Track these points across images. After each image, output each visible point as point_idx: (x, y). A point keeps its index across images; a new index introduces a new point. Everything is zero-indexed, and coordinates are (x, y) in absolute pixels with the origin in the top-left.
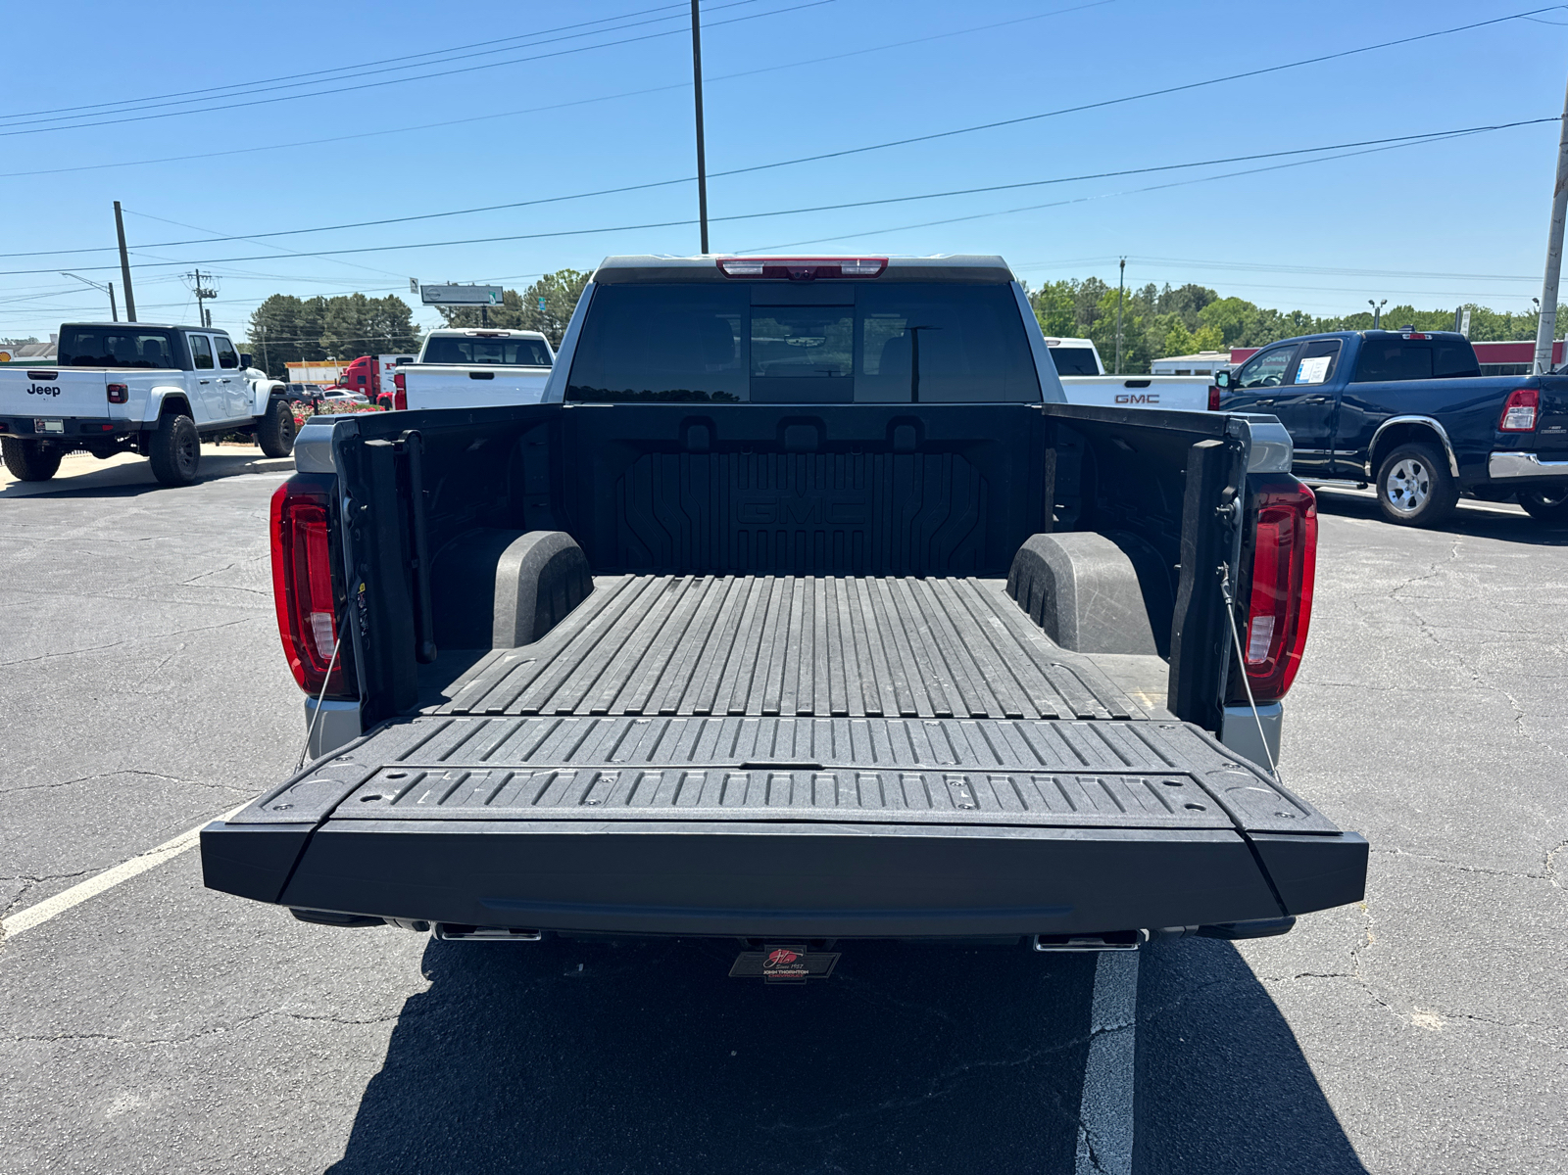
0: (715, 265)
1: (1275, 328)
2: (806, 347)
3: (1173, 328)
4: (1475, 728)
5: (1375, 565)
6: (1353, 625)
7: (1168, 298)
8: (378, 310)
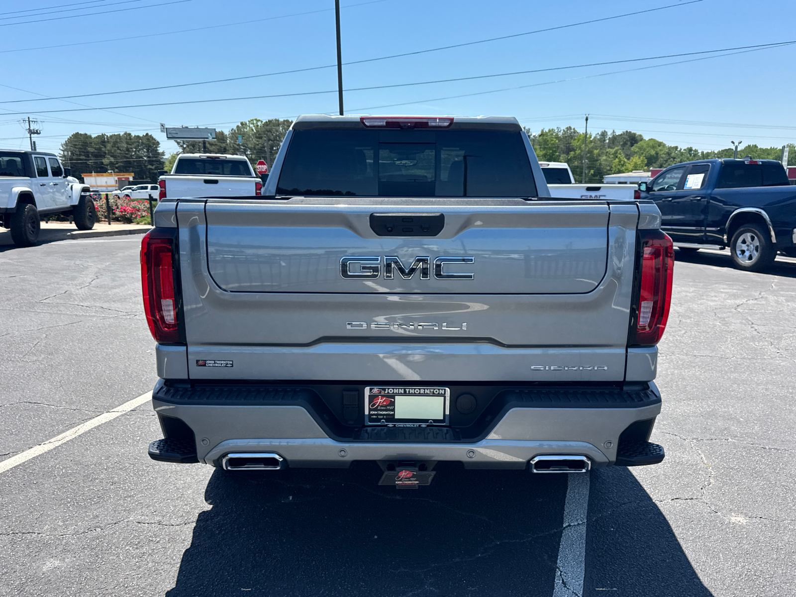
0: (359, 120)
1: (677, 157)
2: (406, 166)
3: (617, 157)
4: (776, 378)
5: (728, 292)
6: (713, 324)
7: (614, 139)
8: (139, 142)
